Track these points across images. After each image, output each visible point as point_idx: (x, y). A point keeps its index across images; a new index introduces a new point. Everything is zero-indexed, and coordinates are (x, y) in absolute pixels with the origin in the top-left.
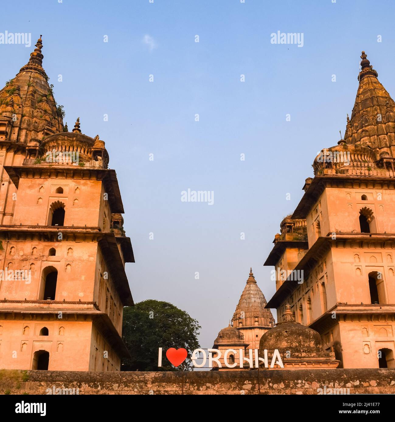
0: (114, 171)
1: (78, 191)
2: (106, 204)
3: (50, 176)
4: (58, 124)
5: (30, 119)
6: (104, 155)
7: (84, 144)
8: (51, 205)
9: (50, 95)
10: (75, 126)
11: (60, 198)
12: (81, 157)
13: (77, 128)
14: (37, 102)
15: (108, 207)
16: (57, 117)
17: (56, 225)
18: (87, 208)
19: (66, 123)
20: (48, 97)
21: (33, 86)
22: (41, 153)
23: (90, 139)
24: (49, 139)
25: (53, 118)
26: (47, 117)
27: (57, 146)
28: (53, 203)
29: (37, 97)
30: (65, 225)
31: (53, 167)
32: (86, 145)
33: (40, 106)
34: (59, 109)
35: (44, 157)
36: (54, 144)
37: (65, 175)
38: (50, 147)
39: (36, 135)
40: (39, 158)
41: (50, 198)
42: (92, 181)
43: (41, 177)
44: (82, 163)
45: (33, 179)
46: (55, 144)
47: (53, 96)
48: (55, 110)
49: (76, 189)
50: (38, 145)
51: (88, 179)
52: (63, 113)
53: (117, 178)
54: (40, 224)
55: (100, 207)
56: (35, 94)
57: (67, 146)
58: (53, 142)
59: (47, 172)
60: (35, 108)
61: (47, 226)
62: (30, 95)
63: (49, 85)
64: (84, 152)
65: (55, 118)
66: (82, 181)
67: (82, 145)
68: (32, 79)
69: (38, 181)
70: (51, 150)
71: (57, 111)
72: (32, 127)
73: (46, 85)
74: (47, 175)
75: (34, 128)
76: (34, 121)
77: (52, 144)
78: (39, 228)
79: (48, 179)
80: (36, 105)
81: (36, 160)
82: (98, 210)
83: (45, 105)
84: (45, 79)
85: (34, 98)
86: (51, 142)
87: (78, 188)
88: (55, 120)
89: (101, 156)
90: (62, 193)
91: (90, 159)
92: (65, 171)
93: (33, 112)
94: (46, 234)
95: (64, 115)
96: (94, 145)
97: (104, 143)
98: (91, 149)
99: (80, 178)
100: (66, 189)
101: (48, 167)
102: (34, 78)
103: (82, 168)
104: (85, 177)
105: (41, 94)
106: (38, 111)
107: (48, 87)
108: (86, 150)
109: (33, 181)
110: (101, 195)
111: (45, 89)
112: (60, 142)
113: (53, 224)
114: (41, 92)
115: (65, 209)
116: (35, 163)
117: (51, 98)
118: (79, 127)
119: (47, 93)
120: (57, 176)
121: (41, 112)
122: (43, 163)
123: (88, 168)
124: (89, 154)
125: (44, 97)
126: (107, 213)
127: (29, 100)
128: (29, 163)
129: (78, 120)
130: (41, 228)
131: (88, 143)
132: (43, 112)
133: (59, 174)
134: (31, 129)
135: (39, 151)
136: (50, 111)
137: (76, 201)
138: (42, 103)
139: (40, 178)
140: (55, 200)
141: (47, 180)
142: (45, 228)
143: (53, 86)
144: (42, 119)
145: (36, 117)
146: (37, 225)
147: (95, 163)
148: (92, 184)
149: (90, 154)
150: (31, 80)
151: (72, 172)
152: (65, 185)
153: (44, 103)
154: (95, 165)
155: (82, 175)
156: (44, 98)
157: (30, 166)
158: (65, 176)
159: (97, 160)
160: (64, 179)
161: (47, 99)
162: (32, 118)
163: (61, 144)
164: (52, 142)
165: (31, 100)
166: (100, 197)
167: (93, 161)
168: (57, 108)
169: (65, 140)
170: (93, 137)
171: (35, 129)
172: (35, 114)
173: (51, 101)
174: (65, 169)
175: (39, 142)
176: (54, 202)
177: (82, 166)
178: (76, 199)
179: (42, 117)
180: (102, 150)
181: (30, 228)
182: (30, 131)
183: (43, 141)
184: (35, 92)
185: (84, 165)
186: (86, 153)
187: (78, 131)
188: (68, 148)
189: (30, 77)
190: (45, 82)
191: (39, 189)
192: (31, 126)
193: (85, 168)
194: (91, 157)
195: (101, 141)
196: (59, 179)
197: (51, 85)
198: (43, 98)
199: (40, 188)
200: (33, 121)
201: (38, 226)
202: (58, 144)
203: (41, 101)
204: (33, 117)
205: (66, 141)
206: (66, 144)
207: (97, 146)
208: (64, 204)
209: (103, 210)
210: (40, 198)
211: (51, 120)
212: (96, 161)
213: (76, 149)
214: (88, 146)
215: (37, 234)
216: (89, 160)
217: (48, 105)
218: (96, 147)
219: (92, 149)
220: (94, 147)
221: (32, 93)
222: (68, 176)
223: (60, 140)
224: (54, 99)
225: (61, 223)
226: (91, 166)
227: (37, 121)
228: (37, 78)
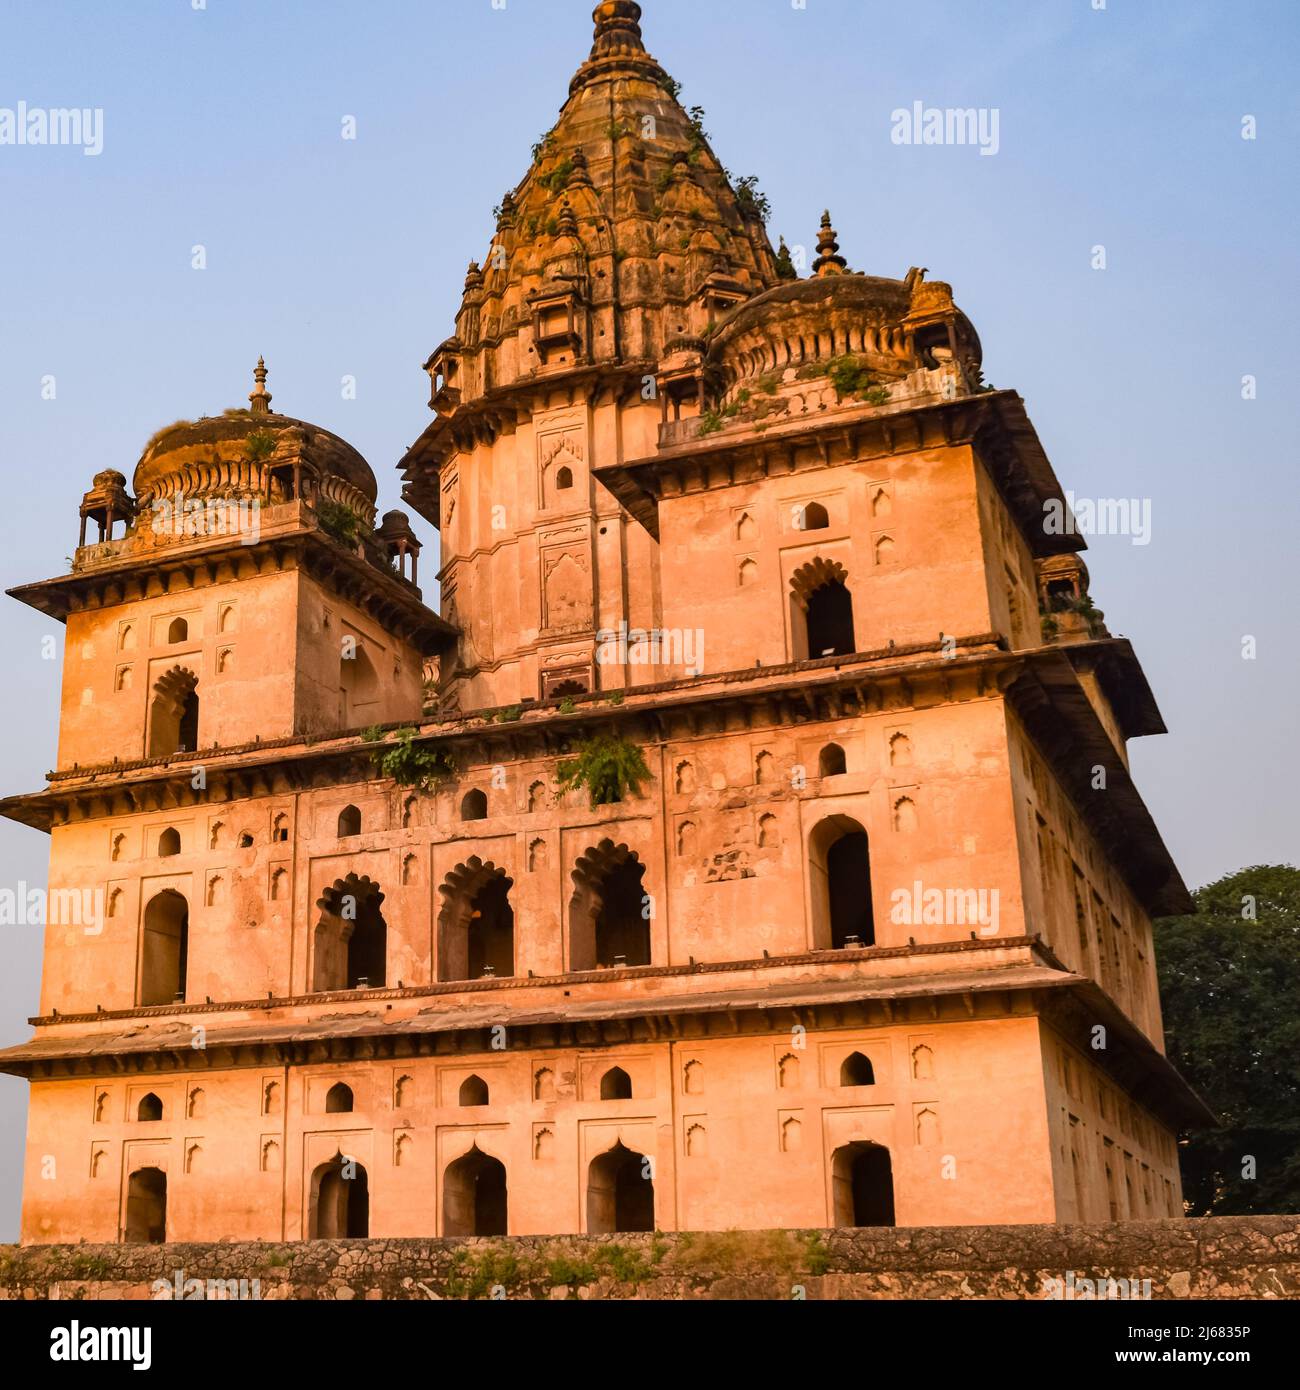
0: (1012, 395)
1: (883, 506)
2: (1006, 529)
3: (766, 470)
4: (750, 252)
5: (648, 262)
6: (957, 336)
7: (870, 312)
8: (792, 581)
9: (697, 148)
10: (819, 249)
11: (822, 546)
12: (869, 365)
13: (827, 253)
14: (659, 191)
15: (1017, 537)
16: (741, 227)
17: (826, 652)
18: (932, 566)
19: (782, 239)
20: (691, 160)
21: (628, 134)
22: (716, 387)
23: (889, 287)
24: (732, 327)
25: (727, 236)
26: (707, 239)
27: (768, 346)
28: (797, 572)
29: (654, 173)
30: (861, 646)
31: (770, 431)
32: (880, 315)
33: (671, 204)
34: (745, 193)
35: (728, 402)
36: (756, 342)
37: (822, 452)
38: (741, 355)
39: (680, 318)
40: (713, 407)
41: (783, 553)
42: (933, 454)
43: (732, 479)
44: (877, 389)
45: (704, 495)
46: (761, 341)
47: (709, 152)
48: (729, 200)
49: (875, 500)
50: (698, 361)
51: (913, 448)
52: (762, 202)
53: (1028, 421)
54: (767, 662)
55: (985, 552)
56: (643, 160)
57: (805, 339)
58: (752, 335)
59: (753, 457)
60: (656, 218)
61: (794, 664)
62: (625, 172)
63: (688, 111)
64: (877, 343)
65: (735, 233)
66: (894, 464)
67: (864, 319)
68: (619, 108)
69: (726, 497)
70: (750, 367)
71: (736, 204)
72: (660, 294)
73: (674, 116)
74: (757, 468)
75: (670, 292)
76: (662, 268)
77: (747, 344)
78: (767, 676)
79: (762, 483)
80: (657, 202)
81: (701, 421)
82: (979, 565)
83: (687, 193)
84: (665, 96)
85: (644, 177)
86: (744, 337)
87: (881, 492)
88: (739, 240)
89: (944, 344)
90: (827, 525)
91: (907, 365)
92: (818, 439)
93: (650, 232)
94: (794, 695)
95: (765, 210)
96: (908, 308)
97: (947, 289)
98: (902, 328)
99: (879, 452)
100: (835, 508)
101: (751, 436)
102: (624, 102)
103: (884, 411)
104: (898, 444)
105: (666, 156)
106: (668, 226)
107: (683, 122)
108: (884, 334)
109: (707, 501)
110: (979, 501)
111: (674, 132)
112: (776, 329)
113: (815, 653)
114: (662, 150)
115: (847, 584)
116: (703, 433)
117: (704, 158)
118: (835, 247)
119: (685, 145)
120: (792, 465)
121: (679, 225)
122: (728, 425)
123: (906, 406)
124: (897, 347)
125: (678, 165)
126: (1015, 564)
127: (628, 191)
128: (679, 436)
129: (826, 222)
130: (774, 675)
131: (883, 305)
132: (686, 223)
133: (797, 455)
134: (658, 301)
135: (706, 383)
136: (713, 211)
137: (885, 546)
138: (678, 190)
139: (732, 485)
140: (806, 555)
141: (758, 488)
142: (787, 673)
143: (702, 112)
144: (690, 253)
145: (665, 249)
146: (754, 666)
147: (928, 380)
148: (936, 464)
149: (902, 344)
150: (617, 114)
151: (846, 434)
152: (832, 493)
153: (683, 188)
154: (929, 388)
155: (887, 437)
156: (681, 168)
157: (685, 448)
158: (821, 457)
159: (933, 364)
160: (822, 469)
161: (691, 167)
162: (652, 257)
163: (780, 336)
164: (748, 337)
165: (635, 191)
166: (975, 510)
167: (920, 371)
168: (733, 192)
169: (795, 316)
170: (900, 276)
171: (673, 297)
172: (661, 239)
173: (707, 172)
174: (816, 431)
175: (700, 346)
176: (801, 568)
177: (883, 404)
178: (885, 538)
179: (688, 242)
180: (947, 320)
181: (733, 681)
182: (658, 308)
183: (713, 340)
184: (641, 153)
185: (888, 395)
186: (884, 346)
187: (835, 267)
188: (813, 343)
189: (612, 102)
190: (667, 104)
191: (736, 528)
192: (657, 288)
193: (895, 410)
194: (907, 359)
195: (935, 283)
196: (804, 472)
197: (694, 109)
198: (675, 170)
199: (740, 523)
200: (657, 267)
201: (760, 671)
202: (771, 338)
203: (670, 183)
204: (655, 251)
205: (798, 321)
206: (801, 331)
207: (924, 307)
208: (839, 565)
209: (999, 556)
210: (748, 561)
211: (723, 245)
212: (931, 368)
213: (844, 340)
214: (889, 316)
215: (763, 700)
216: (903, 371)
217: (700, 189)
218: (921, 314)
219: (908, 327)
220: (910, 316)
221: (632, 164)
222: (834, 452)
223: (774, 319)
224: (717, 163)
225: (845, 644)
226: (913, 393)
227: (674, 261)
228: (638, 99)
